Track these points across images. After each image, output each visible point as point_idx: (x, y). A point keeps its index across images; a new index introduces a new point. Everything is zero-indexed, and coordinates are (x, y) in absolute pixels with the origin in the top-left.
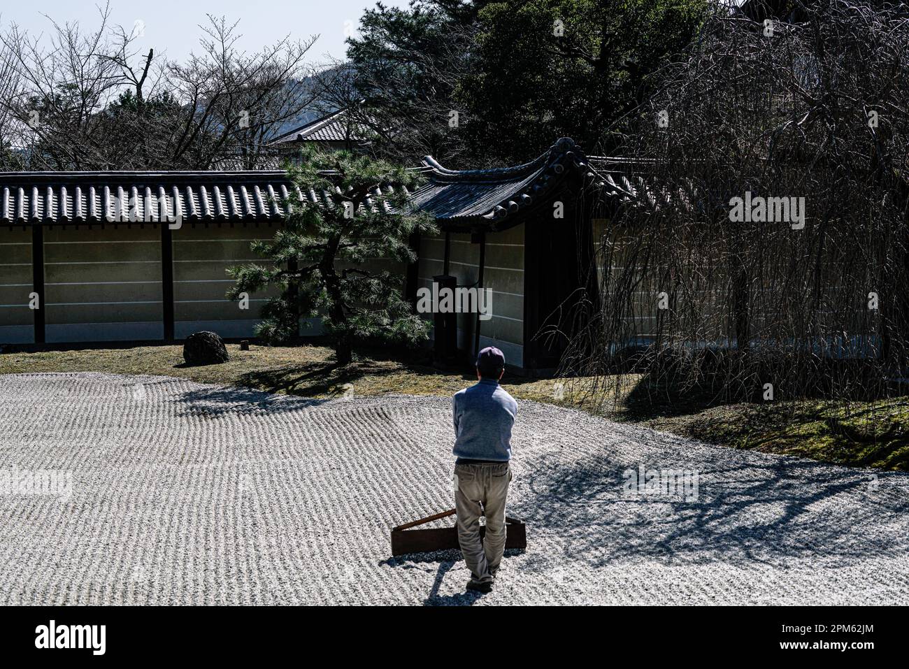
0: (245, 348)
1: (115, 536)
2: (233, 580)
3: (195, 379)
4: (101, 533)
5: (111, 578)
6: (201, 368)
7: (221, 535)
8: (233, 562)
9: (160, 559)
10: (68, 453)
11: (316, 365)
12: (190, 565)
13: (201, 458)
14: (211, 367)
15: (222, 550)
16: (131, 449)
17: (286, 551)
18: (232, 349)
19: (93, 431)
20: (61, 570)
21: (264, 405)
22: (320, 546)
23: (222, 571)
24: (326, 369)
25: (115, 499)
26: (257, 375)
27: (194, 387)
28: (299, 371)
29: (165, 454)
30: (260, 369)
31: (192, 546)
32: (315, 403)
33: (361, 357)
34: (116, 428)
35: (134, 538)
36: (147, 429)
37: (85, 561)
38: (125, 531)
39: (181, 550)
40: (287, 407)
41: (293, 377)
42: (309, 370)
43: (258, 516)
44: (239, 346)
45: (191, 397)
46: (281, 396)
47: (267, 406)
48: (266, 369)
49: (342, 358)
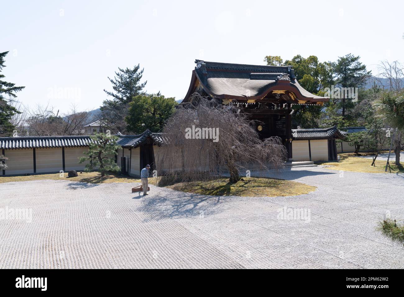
0: (81, 173)
1: (58, 219)
2: (86, 228)
3: (71, 181)
4: (55, 219)
5: (59, 229)
6: (72, 178)
7: (82, 217)
8: (85, 223)
9: (69, 224)
10: (45, 199)
11: (97, 177)
12: (76, 225)
13: (75, 199)
14: (74, 178)
15: (82, 221)
16: (59, 198)
17: (96, 220)
18: (78, 173)
19: (50, 194)
20: (48, 228)
21: (85, 186)
22: (103, 219)
23: (83, 226)
24: (99, 178)
25: (57, 210)
26: (84, 179)
27: (71, 182)
28: (93, 178)
29: (67, 199)
30: (85, 178)
31: (76, 220)
32: (97, 185)
33: (107, 174)
34: (55, 193)
35: (63, 219)
36: (62, 192)
37: (53, 226)
38: (61, 217)
39: (74, 222)
40: (91, 186)
41: (92, 179)
42: (96, 178)
43: (89, 212)
44: (80, 172)
45: (70, 185)
46: (89, 184)
47: (86, 186)
48: (86, 178)
49: (103, 175)
